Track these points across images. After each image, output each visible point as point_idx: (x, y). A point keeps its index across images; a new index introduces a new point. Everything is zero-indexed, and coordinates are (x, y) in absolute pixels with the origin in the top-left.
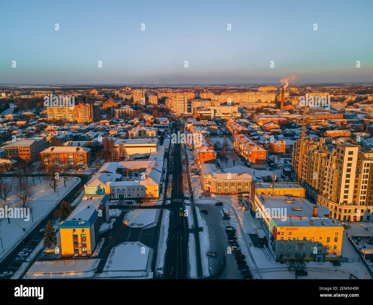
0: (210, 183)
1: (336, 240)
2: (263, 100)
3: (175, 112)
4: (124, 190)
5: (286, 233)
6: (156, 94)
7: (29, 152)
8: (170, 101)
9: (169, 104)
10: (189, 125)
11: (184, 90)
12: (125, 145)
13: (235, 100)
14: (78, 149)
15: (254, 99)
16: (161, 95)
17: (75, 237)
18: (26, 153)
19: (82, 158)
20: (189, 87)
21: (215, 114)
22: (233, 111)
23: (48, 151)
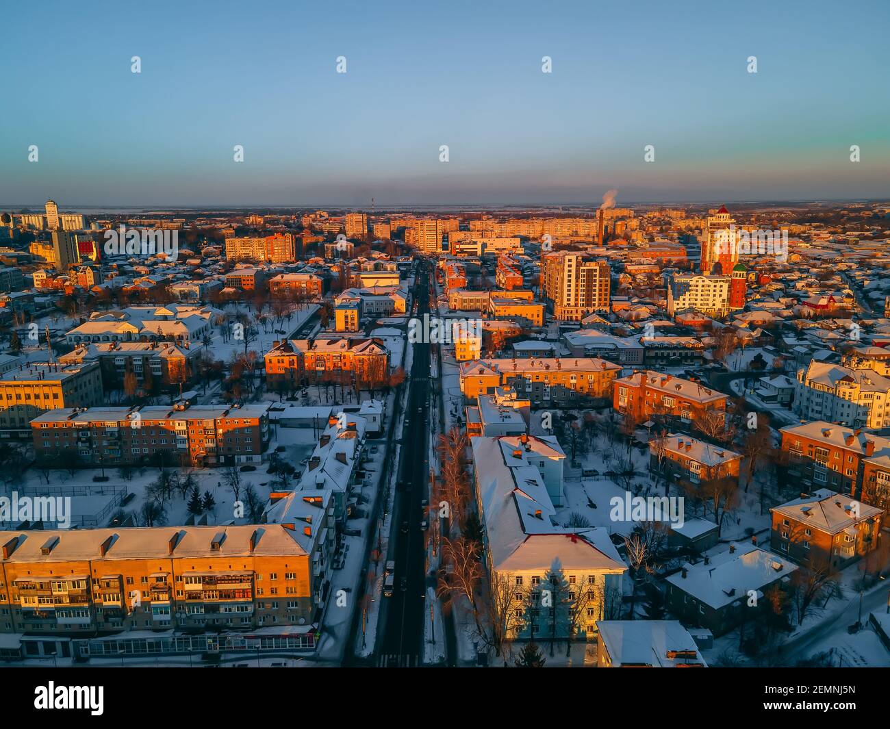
0: (456, 300)
1: (538, 316)
2: (582, 232)
3: (422, 250)
4: (372, 304)
5: (502, 311)
6: (388, 222)
7: (253, 282)
8: (412, 232)
9: (410, 238)
10: (441, 263)
11: (443, 216)
12: (362, 276)
13: (531, 232)
14: (311, 277)
15: (566, 230)
16: (396, 225)
17: (346, 317)
18: (249, 282)
19: (316, 287)
20: (454, 210)
21: (483, 250)
22: (513, 245)
23: (278, 278)
